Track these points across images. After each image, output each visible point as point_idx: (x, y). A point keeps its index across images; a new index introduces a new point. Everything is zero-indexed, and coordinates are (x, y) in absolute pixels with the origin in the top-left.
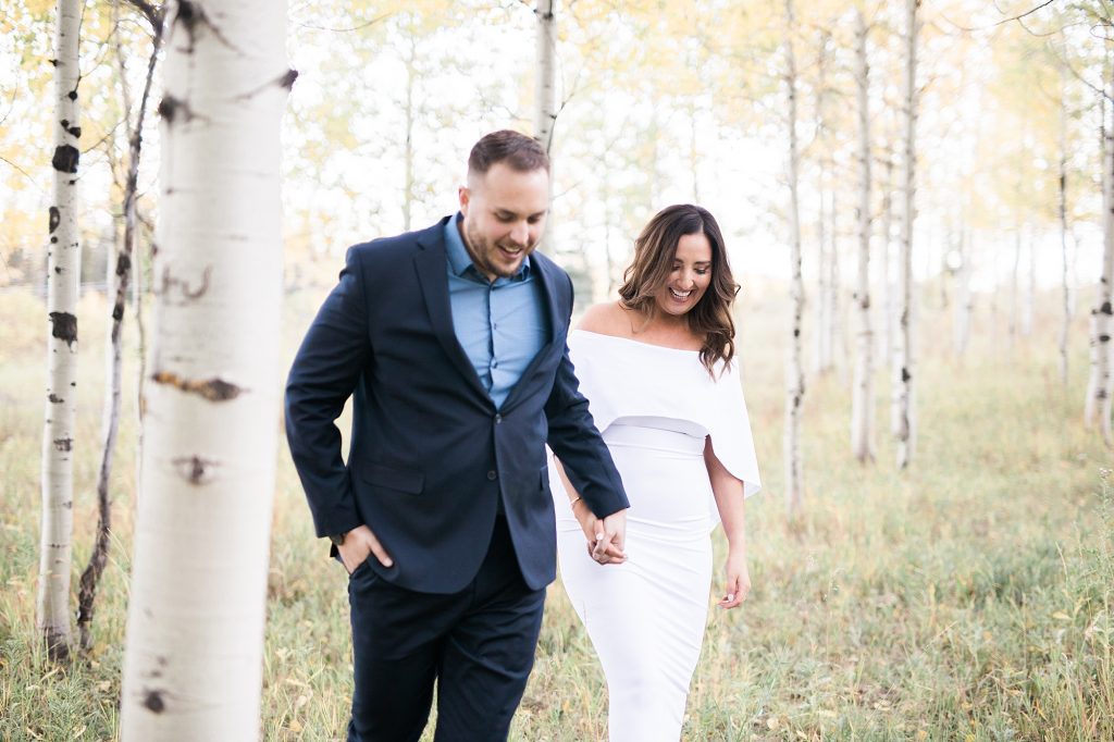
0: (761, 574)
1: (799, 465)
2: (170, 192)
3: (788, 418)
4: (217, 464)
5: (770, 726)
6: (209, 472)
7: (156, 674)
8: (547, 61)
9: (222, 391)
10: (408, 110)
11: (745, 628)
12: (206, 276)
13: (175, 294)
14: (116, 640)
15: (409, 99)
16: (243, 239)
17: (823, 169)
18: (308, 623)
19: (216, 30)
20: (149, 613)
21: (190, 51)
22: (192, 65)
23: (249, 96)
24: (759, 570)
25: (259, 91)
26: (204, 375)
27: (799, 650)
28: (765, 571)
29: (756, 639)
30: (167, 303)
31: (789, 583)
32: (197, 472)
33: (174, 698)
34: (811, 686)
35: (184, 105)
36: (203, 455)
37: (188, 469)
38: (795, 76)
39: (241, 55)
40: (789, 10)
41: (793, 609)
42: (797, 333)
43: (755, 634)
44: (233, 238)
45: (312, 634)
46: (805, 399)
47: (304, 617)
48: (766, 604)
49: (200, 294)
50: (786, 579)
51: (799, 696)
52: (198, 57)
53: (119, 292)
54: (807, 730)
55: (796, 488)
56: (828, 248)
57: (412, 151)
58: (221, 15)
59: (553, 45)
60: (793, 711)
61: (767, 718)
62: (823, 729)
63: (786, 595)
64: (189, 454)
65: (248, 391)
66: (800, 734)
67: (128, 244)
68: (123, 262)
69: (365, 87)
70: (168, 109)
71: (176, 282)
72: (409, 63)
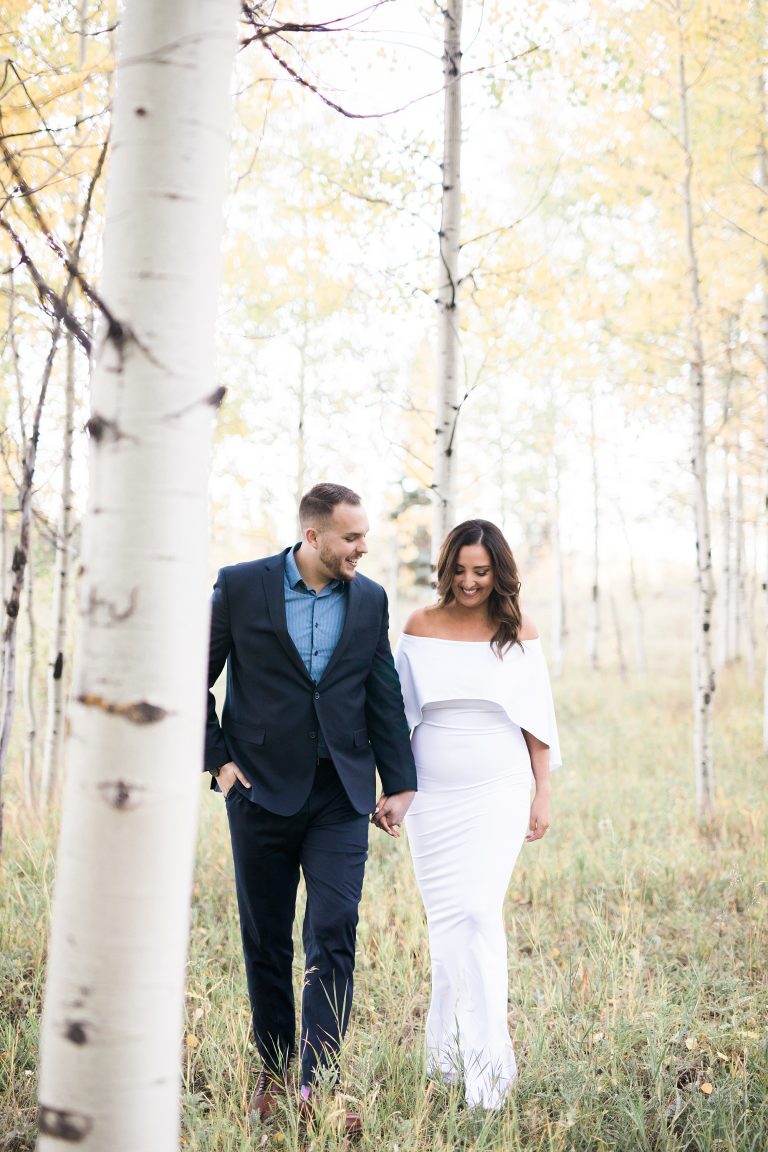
0: (673, 881)
1: (710, 765)
2: (97, 511)
3: (698, 716)
4: (142, 789)
5: (689, 1047)
6: (134, 797)
7: (78, 1005)
8: (449, 352)
9: (148, 714)
10: (300, 396)
11: (658, 939)
12: (133, 597)
13: (102, 615)
14: (8, 948)
15: (302, 385)
16: (170, 559)
17: (727, 452)
18: (203, 931)
19: (145, 350)
20: (71, 941)
21: (120, 370)
22: (121, 385)
23: (177, 416)
24: (670, 876)
25: (188, 409)
26: (130, 697)
27: (715, 962)
28: (676, 878)
29: (670, 951)
30: (93, 624)
31: (703, 890)
32: (122, 797)
33: (97, 1030)
34: (732, 1005)
35: (113, 425)
36: (128, 779)
37: (113, 793)
38: (703, 363)
39: (170, 374)
40: (696, 295)
41: (708, 919)
42: (706, 627)
43: (668, 945)
44: (161, 558)
45: (207, 943)
46: (714, 696)
47: (199, 924)
48: (679, 913)
49: (127, 615)
50: (699, 888)
51: (718, 1015)
52: (127, 377)
53: (14, 589)
54: (729, 1051)
55: (707, 789)
56: (734, 534)
57: (304, 437)
58: (150, 335)
59: (456, 334)
60: (710, 1029)
61: (685, 1037)
62: (746, 1051)
63: (699, 903)
64: (114, 778)
65: (174, 713)
66: (720, 1055)
67: (25, 539)
68: (18, 558)
69: (257, 372)
70: (96, 428)
71: (102, 603)
72: (301, 348)
